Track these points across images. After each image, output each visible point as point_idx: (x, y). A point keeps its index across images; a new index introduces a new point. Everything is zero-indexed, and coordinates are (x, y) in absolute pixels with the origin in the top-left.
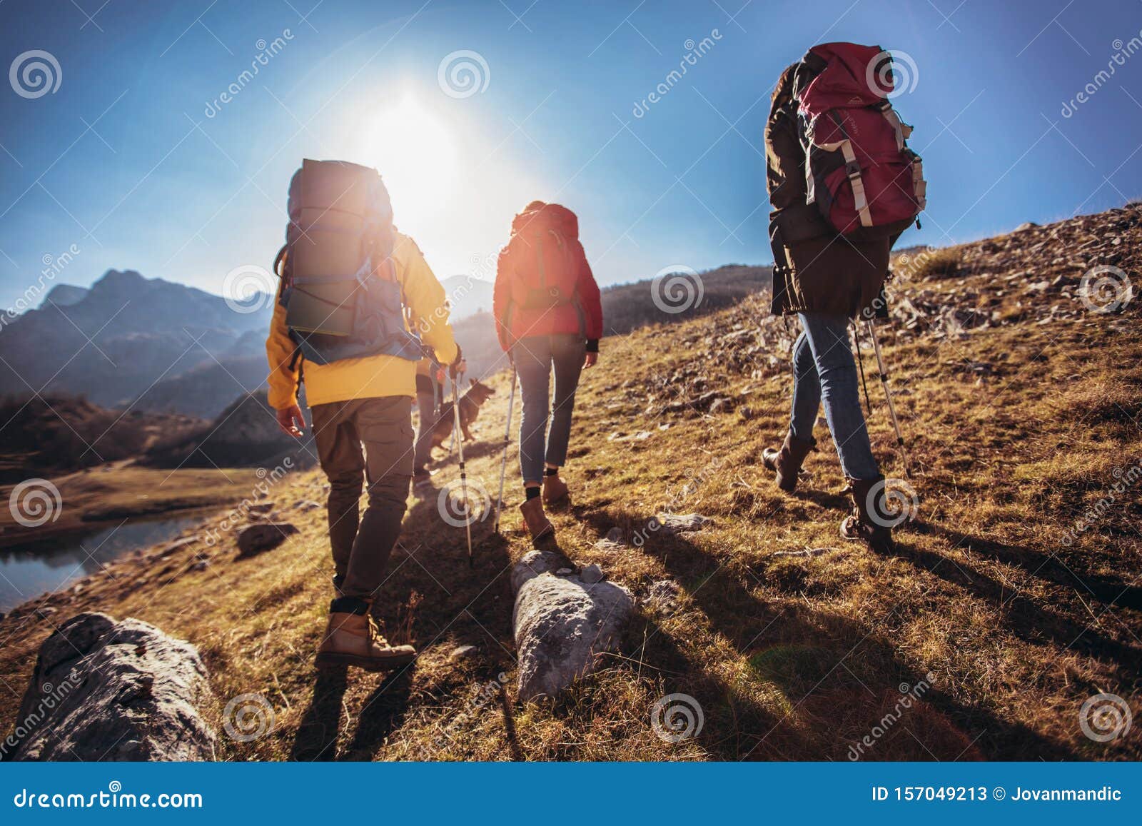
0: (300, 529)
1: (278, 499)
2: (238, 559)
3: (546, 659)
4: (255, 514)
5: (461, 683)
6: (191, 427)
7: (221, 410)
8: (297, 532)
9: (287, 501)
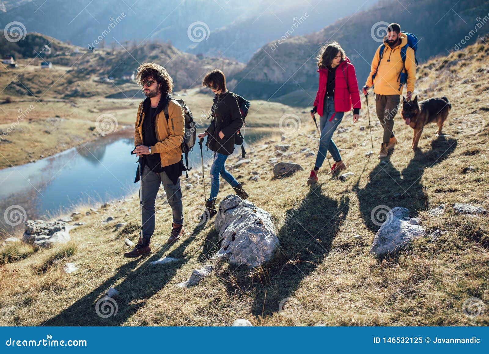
0: (303, 168)
1: (292, 143)
2: (274, 179)
3: (379, 243)
4: (280, 152)
5: (353, 246)
6: (232, 67)
7: (252, 56)
8: (302, 170)
9: (297, 146)
